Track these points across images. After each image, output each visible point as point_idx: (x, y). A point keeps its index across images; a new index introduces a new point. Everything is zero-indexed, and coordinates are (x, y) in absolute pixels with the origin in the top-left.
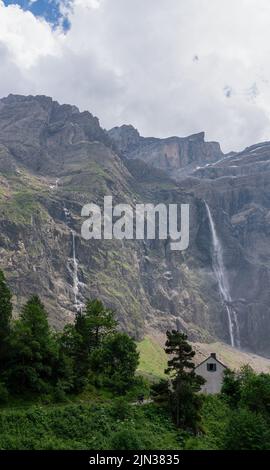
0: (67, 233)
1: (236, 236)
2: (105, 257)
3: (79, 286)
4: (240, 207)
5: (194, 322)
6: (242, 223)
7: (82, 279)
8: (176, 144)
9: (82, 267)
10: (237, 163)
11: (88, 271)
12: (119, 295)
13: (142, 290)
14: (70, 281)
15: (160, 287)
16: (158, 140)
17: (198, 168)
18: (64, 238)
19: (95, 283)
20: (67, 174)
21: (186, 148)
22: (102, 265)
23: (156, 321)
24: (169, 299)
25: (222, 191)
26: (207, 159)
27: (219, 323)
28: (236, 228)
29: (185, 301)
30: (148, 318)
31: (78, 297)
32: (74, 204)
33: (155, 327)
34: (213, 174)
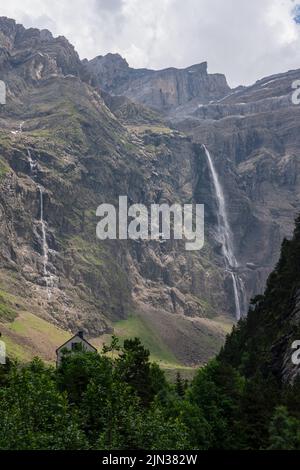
0: (33, 189)
1: (243, 188)
2: (82, 218)
3: (49, 254)
4: (249, 153)
5: (192, 293)
6: (250, 172)
7: (52, 245)
8: (172, 77)
9: (52, 230)
10: (245, 100)
11: (60, 235)
12: (98, 263)
13: (129, 257)
14: (38, 248)
15: (152, 252)
16: (152, 72)
17: (200, 106)
18: (29, 196)
19: (69, 250)
20: (35, 116)
21: (185, 82)
22: (78, 228)
23: (145, 293)
24: (163, 265)
25: (226, 134)
26: (211, 95)
27: (223, 292)
28: (243, 178)
29: (182, 268)
30: (136, 290)
31: (48, 268)
32: (42, 154)
33: (144, 300)
34: (217, 113)
